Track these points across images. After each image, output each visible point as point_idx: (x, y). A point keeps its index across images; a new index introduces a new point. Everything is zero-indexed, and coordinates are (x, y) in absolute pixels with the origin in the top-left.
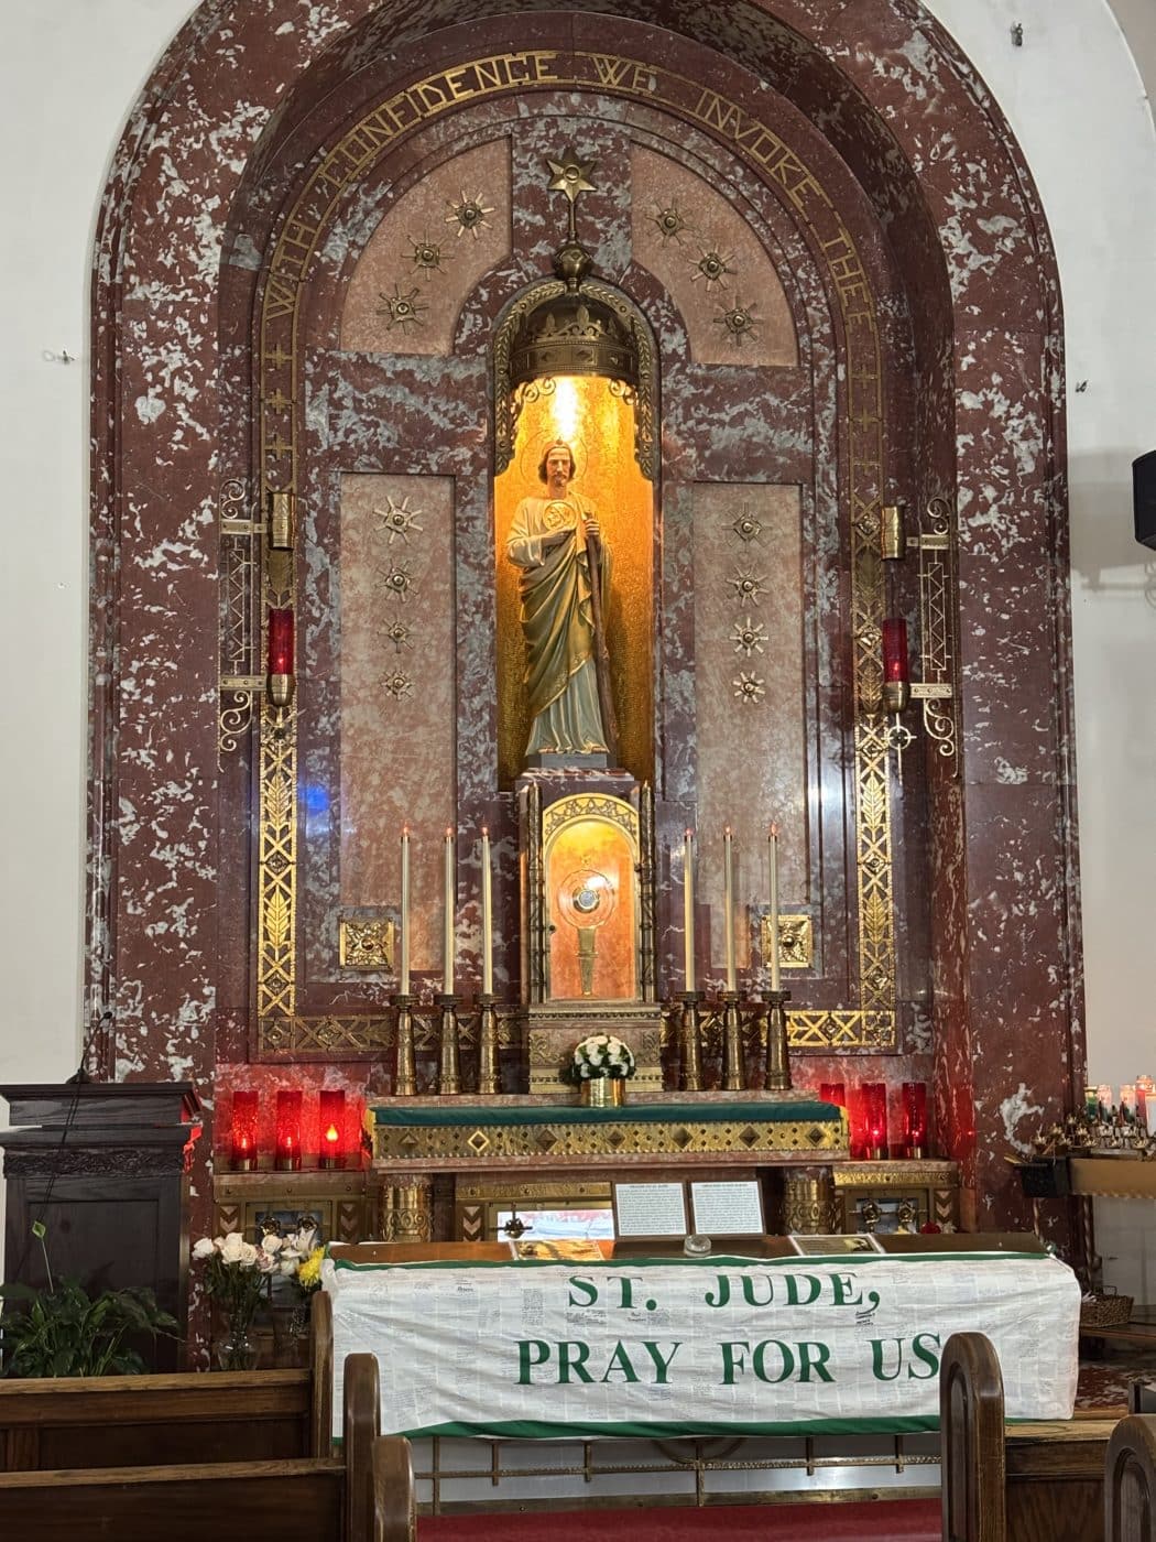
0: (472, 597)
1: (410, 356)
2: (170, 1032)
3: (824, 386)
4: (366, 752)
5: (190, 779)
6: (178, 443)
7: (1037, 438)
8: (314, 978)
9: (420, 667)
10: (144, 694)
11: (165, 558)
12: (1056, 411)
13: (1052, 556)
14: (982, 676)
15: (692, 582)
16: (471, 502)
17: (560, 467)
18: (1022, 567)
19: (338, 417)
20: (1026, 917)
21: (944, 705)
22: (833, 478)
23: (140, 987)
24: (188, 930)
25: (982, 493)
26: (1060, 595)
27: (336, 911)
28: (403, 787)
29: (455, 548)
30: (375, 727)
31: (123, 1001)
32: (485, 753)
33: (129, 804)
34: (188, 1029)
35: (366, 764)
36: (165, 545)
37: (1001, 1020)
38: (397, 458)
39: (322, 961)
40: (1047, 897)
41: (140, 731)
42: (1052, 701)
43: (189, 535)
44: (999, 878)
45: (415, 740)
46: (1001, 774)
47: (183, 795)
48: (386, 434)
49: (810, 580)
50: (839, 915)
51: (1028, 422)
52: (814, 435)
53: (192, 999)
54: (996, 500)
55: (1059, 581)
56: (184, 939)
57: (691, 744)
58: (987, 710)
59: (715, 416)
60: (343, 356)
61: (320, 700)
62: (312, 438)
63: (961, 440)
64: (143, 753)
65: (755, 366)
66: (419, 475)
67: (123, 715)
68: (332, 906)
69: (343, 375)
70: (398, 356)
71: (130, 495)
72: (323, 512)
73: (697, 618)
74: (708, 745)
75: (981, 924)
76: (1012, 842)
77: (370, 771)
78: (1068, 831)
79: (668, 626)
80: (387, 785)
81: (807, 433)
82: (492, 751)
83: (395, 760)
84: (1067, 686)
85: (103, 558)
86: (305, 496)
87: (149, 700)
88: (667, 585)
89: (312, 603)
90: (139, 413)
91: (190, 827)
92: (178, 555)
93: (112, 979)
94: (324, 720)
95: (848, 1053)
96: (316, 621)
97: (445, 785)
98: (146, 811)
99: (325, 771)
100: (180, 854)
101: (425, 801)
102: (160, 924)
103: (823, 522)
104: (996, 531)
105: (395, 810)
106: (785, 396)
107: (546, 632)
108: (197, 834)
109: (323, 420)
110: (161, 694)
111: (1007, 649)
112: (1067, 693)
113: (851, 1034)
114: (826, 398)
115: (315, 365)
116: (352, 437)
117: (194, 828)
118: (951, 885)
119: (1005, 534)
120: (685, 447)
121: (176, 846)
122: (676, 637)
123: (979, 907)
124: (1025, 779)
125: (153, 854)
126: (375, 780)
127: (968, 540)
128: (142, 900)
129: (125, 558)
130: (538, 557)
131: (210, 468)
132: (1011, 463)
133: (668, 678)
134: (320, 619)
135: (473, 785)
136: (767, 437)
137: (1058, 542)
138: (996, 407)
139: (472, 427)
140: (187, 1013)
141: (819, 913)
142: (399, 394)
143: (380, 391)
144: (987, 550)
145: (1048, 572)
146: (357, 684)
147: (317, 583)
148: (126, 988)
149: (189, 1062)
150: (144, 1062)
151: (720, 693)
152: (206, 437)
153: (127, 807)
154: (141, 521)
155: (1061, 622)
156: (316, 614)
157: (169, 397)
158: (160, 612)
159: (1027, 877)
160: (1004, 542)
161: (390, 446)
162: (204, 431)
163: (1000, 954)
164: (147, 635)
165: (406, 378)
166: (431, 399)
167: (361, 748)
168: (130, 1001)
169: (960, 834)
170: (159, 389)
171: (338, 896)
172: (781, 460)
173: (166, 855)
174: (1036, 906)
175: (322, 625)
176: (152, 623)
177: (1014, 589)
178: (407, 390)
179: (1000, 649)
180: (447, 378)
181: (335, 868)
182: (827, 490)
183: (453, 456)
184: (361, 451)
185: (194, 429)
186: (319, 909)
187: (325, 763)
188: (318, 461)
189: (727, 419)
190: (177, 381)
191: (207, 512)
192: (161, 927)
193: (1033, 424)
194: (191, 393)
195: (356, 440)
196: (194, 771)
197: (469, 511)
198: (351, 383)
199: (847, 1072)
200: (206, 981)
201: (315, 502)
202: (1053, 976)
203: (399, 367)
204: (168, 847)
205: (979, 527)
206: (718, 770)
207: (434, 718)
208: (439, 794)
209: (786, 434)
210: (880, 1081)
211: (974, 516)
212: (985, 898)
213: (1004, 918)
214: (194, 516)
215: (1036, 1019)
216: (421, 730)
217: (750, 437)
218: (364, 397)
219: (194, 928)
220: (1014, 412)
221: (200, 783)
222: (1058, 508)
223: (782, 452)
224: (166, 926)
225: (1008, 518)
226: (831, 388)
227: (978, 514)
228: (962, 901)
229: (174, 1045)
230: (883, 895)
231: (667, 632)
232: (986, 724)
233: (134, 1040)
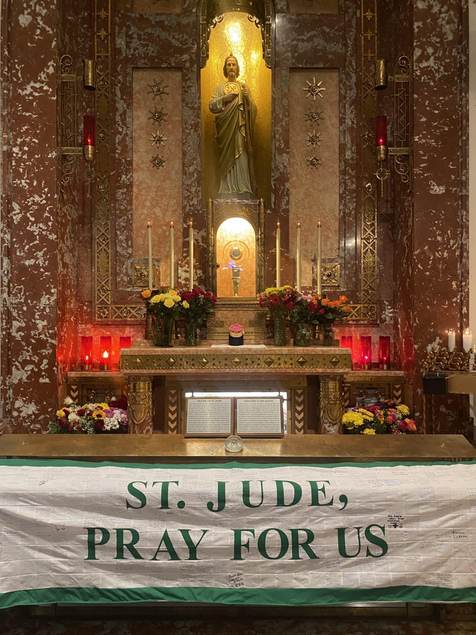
0: (190, 122)
1: (162, 14)
2: (37, 309)
3: (350, 21)
4: (143, 192)
5: (44, 193)
6: (37, 35)
7: (454, 23)
8: (120, 289)
9: (167, 154)
10: (23, 154)
11: (32, 90)
12: (464, 11)
13: (461, 83)
14: (424, 141)
15: (288, 114)
16: (189, 79)
17: (232, 67)
18: (445, 87)
19: (131, 42)
20: (442, 258)
21: (405, 158)
22: (354, 64)
23: (23, 289)
24: (44, 263)
25: (426, 50)
26: (464, 102)
27: (131, 260)
28: (160, 207)
29: (183, 100)
30: (147, 181)
31: (15, 295)
32: (195, 192)
33: (17, 205)
34: (45, 308)
35: (144, 197)
36: (32, 84)
37: (428, 307)
38: (156, 60)
39: (124, 282)
40: (453, 249)
41: (21, 171)
42: (458, 154)
43: (43, 79)
44: (430, 239)
45: (165, 187)
46: (432, 189)
47: (41, 201)
48: (152, 50)
49: (342, 112)
50: (353, 262)
51: (450, 15)
52: (346, 45)
53: (46, 294)
54: (433, 54)
55: (463, 94)
56: (43, 267)
57: (287, 187)
58: (426, 158)
59: (300, 37)
60: (133, 15)
61: (122, 168)
62: (117, 51)
63: (416, 24)
64: (23, 181)
65: (319, 14)
66: (167, 67)
67: (14, 164)
68: (129, 258)
69: (133, 24)
70: (157, 14)
71: (16, 61)
72: (123, 84)
73: (291, 130)
74: (295, 187)
75: (421, 261)
76: (437, 222)
77: (145, 200)
78: (464, 217)
79: (277, 134)
80: (153, 206)
81: (342, 44)
82: (199, 191)
83: (156, 195)
84: (466, 146)
85: (5, 91)
86: (115, 77)
87: (25, 157)
88: (278, 115)
89: (119, 125)
90: (20, 23)
91: (45, 216)
92: (38, 88)
93: (11, 285)
94: (124, 176)
95: (355, 323)
96: (120, 133)
97: (178, 206)
98: (25, 208)
99: (124, 199)
100: (40, 228)
101: (169, 213)
102: (32, 260)
103: (349, 84)
104: (433, 69)
105: (156, 217)
106: (332, 27)
107: (225, 140)
108: (48, 219)
109: (123, 43)
110: (31, 154)
111: (437, 127)
112: (466, 150)
113: (356, 315)
114: (351, 26)
115: (120, 18)
116: (137, 51)
117: (46, 216)
118: (405, 246)
119: (438, 71)
120: (286, 52)
121: (38, 224)
122: (281, 138)
123: (419, 253)
124: (444, 191)
125: (28, 228)
126: (148, 204)
127: (419, 74)
128: (23, 249)
129: (15, 91)
130: (221, 106)
131: (52, 47)
132: (441, 35)
133: (277, 157)
134: (122, 132)
135: (190, 206)
136: (323, 47)
137: (464, 75)
138: (434, 8)
139: (189, 45)
140: (44, 300)
141: (343, 262)
142: (157, 32)
143: (149, 30)
144: (428, 79)
145: (458, 89)
146: (140, 162)
147: (121, 116)
148: (17, 289)
149: (45, 323)
150: (25, 322)
151: (301, 164)
152: (51, 32)
153: (16, 206)
154: (21, 73)
155: (464, 114)
156: (120, 130)
157: (34, 14)
158: (30, 115)
159: (443, 239)
160: (437, 75)
161: (154, 55)
162: (50, 29)
163: (428, 276)
164: (24, 126)
165: (160, 24)
166: (172, 33)
167: (142, 190)
168: (19, 295)
169: (411, 220)
170: (29, 10)
171: (131, 254)
172: (330, 56)
173: (34, 228)
174: (447, 252)
175: (123, 135)
176: (27, 120)
177: (441, 98)
178: (161, 29)
179: (433, 128)
180: (179, 24)
181: (130, 242)
182: (351, 69)
183: (181, 59)
184: (141, 57)
185: (45, 28)
186: (122, 259)
187: (124, 195)
188: (121, 61)
189: (305, 38)
190: (38, 7)
191: (51, 68)
192: (32, 262)
193: (452, 16)
194: (44, 12)
195: (139, 53)
196: (46, 190)
197: (189, 83)
198: (137, 27)
199: (354, 331)
200: (53, 286)
201: (119, 80)
202: (455, 286)
203: (158, 20)
204: (35, 225)
205: (424, 68)
206: (300, 199)
207: (173, 177)
208: (176, 210)
209: (332, 45)
210: (369, 335)
211: (422, 62)
212: (422, 249)
213: (431, 258)
214: (45, 70)
215: (446, 307)
216: (168, 182)
217: (316, 46)
218: (142, 33)
219: (47, 262)
220: (443, 10)
221: (49, 195)
222: (464, 58)
223: (331, 53)
224: (34, 261)
225: (439, 63)
226: (354, 21)
227: (424, 61)
228: (411, 251)
229: (38, 315)
230: (372, 253)
231: (277, 136)
232: (425, 165)
233: (20, 312)
